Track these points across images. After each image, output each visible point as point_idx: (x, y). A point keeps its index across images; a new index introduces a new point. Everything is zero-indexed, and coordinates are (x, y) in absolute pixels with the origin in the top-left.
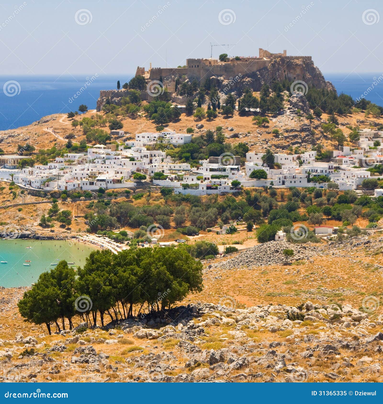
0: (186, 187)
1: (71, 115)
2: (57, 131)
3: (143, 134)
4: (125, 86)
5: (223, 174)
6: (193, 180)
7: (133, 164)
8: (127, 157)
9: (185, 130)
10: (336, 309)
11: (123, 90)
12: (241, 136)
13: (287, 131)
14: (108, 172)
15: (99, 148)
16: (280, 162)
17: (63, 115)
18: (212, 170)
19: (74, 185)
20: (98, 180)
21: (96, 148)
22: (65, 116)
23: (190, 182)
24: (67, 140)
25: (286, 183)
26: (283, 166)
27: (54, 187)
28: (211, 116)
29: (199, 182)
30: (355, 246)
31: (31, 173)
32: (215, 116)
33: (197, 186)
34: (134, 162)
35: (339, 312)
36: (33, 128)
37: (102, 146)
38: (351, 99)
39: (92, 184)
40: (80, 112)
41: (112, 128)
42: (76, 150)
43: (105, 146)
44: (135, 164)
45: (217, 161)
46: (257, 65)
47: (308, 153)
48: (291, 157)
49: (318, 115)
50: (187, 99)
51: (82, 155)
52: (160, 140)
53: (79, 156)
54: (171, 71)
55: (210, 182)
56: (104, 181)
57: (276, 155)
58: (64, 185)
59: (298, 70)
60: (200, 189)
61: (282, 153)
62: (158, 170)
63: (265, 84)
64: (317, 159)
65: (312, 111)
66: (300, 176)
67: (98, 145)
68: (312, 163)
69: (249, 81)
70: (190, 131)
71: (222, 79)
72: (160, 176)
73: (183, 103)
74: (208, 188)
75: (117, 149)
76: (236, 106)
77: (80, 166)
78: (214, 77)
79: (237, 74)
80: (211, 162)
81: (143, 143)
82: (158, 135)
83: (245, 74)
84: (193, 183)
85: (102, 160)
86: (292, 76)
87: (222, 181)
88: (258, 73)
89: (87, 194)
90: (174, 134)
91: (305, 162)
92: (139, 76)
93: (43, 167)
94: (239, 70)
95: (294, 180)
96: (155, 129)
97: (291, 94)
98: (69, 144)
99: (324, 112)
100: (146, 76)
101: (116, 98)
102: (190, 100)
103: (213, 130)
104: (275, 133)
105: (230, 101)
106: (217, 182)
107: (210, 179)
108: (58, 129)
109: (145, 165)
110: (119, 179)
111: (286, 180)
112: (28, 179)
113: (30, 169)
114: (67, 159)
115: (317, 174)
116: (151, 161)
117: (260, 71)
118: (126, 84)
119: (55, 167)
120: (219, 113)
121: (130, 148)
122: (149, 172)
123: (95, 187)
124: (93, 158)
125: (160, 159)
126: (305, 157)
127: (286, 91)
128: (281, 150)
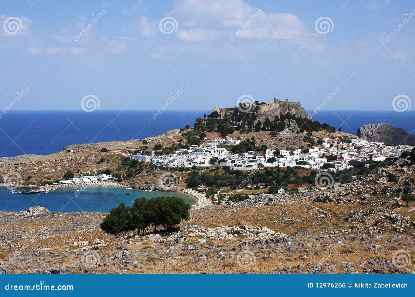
0: (236, 166)
1: (182, 130)
2: (175, 138)
3: (216, 140)
4: (208, 116)
5: (255, 160)
6: (239, 162)
8: (208, 151)
9: (237, 138)
10: (258, 229)
11: (207, 118)
12: (264, 141)
13: (286, 139)
14: (198, 158)
15: (194, 146)
16: (283, 154)
17: (178, 130)
18: (249, 158)
19: (181, 165)
20: (193, 162)
21: (193, 146)
22: (179, 131)
23: (238, 164)
24: (179, 143)
25: (285, 165)
26: (284, 156)
27: (172, 165)
28: (249, 131)
29: (242, 164)
30: (305, 196)
31: (161, 158)
32: (251, 131)
33: (241, 166)
34: (211, 154)
35: (260, 230)
36: (163, 136)
37: (196, 145)
38: (319, 123)
39: (190, 164)
40: (186, 129)
41: (201, 137)
42: (183, 147)
45: (251, 154)
46: (272, 107)
47: (297, 150)
48: (288, 152)
49: (302, 131)
50: (238, 123)
51: (186, 150)
52: (224, 143)
53: (185, 150)
54: (231, 109)
55: (248, 164)
56: (196, 162)
57: (280, 151)
58: (176, 164)
59: (293, 109)
60: (243, 167)
61: (284, 150)
62: (223, 157)
63: (277, 116)
64: (301, 153)
65: (299, 129)
66: (292, 161)
67: (194, 145)
68: (299, 155)
69: (269, 114)
70: (239, 139)
71: (255, 113)
72: (224, 161)
73: (236, 124)
74: (247, 167)
75: (203, 147)
76: (262, 126)
77: (185, 155)
78: (251, 112)
79: (263, 111)
80: (249, 154)
81: (216, 144)
82: (223, 140)
83: (266, 111)
84: (240, 164)
85: (195, 152)
86: (290, 112)
87: (254, 163)
88: (273, 110)
89: (187, 169)
90: (232, 140)
91: (296, 154)
92: (215, 111)
93: (167, 156)
94: (264, 109)
95: (289, 163)
96: (222, 138)
97: (290, 121)
98: (180, 144)
99: (305, 129)
100: (219, 111)
101: (203, 122)
102: (239, 123)
103: (250, 138)
104: (281, 140)
105: (259, 124)
106: (251, 163)
107: (248, 162)
108: (175, 137)
109: (216, 155)
110: (204, 161)
111: (286, 163)
112: (159, 161)
113: (161, 156)
114: (179, 152)
115: (301, 160)
116: (219, 153)
117: (274, 109)
118: (208, 115)
119: (173, 156)
120: (254, 129)
121: (209, 147)
122: (218, 158)
123: (191, 166)
124: (191, 151)
125: (224, 152)
126: (295, 152)
127: (287, 120)
128: (283, 148)
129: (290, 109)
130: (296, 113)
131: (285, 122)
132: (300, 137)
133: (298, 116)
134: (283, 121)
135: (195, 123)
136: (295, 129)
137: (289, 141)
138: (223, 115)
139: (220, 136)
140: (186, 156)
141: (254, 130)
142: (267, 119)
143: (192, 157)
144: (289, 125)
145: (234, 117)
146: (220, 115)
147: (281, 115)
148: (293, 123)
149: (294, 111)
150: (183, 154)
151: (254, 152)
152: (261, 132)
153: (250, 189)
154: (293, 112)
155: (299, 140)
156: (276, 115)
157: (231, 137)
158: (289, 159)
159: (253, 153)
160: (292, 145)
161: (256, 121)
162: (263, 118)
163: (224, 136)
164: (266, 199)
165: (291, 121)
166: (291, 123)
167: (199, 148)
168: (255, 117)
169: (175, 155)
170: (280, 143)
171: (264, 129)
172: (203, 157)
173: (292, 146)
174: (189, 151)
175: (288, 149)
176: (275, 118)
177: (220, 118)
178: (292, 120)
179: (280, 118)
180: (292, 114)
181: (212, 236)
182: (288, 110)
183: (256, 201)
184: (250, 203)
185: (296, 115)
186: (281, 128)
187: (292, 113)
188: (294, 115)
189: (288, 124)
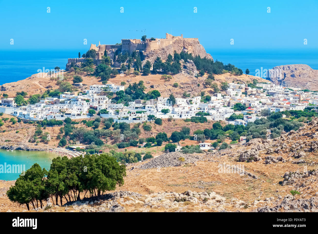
2: (41, 83)
3: (94, 86)
4: (84, 56)
5: (144, 110)
6: (125, 114)
7: (88, 104)
8: (85, 100)
9: (120, 83)
10: (205, 195)
11: (82, 58)
12: (155, 87)
13: (182, 84)
14: (72, 109)
15: (66, 94)
16: (178, 103)
18: (137, 108)
19: (51, 117)
20: (66, 114)
21: (65, 94)
22: (46, 74)
23: (122, 116)
24: (47, 89)
25: (182, 116)
26: (180, 106)
27: (39, 118)
28: (136, 74)
29: (129, 115)
30: (222, 155)
31: (25, 109)
32: (138, 75)
33: (127, 118)
34: (88, 103)
35: (207, 196)
36: (25, 81)
37: (69, 93)
38: (222, 64)
39: (62, 116)
41: (74, 82)
43: (71, 93)
44: (89, 104)
45: (139, 102)
46: (164, 43)
47: (196, 98)
48: (185, 100)
49: (202, 74)
50: (122, 64)
51: (57, 98)
52: (105, 89)
53: (55, 99)
54: (113, 47)
55: (136, 115)
56: (70, 114)
57: (176, 99)
58: (45, 117)
59: (190, 46)
60: (129, 119)
61: (179, 97)
62: (103, 108)
63: (170, 55)
64: (201, 101)
65: (198, 72)
66: (190, 112)
67: (66, 93)
68: (198, 104)
69: (160, 53)
70: (123, 84)
71: (143, 52)
72: (105, 112)
73: (119, 66)
74: (134, 119)
75: (78, 95)
76: (152, 69)
77: (55, 105)
78: (138, 51)
79: (152, 49)
80: (137, 103)
81: (94, 91)
82: (104, 86)
83: (157, 49)
84: (125, 116)
85: (69, 101)
86: (186, 50)
87: (143, 115)
88: (165, 48)
89: (59, 123)
90: (113, 85)
91: (194, 103)
92: (92, 49)
93: (32, 106)
94: (154, 46)
95: (187, 114)
96: (101, 83)
97: (186, 61)
98: (48, 92)
99: (206, 72)
100: (97, 49)
101: (78, 63)
102: (123, 65)
103: (137, 83)
104: (175, 86)
105: (148, 65)
106: (140, 115)
107: (135, 113)
108: (42, 82)
109: (95, 104)
110: (80, 113)
111: (182, 114)
112: (23, 113)
113: (24, 107)
114: (47, 101)
115: (201, 111)
116: (99, 102)
117: (166, 47)
118: (84, 55)
119: (40, 106)
120: (141, 72)
121: (86, 94)
122: (98, 109)
123: (64, 119)
124: (63, 100)
125: (105, 101)
126: (194, 100)
127: (182, 60)
128: (179, 95)
129: (186, 47)
130: (193, 51)
131: (180, 62)
132: (199, 81)
133: (196, 55)
134: (178, 62)
135: (67, 65)
136: (193, 72)
137: (186, 86)
138: (102, 54)
139: (99, 81)
140: (56, 106)
141: (142, 74)
142: (158, 59)
143: (65, 107)
144: (185, 67)
145: (117, 57)
146: (98, 54)
147: (176, 55)
148: (191, 65)
149: (191, 49)
150: (52, 104)
151: (142, 101)
152: (150, 76)
153: (140, 147)
154: (190, 50)
155: (199, 85)
156: (168, 54)
157: (113, 82)
158: (187, 109)
159: (142, 102)
160: (190, 91)
161: (144, 62)
162: (153, 58)
163: (104, 80)
164: (175, 159)
165: (188, 62)
166: (188, 65)
167: (73, 96)
168: (143, 57)
169: (43, 105)
170: (177, 90)
171: (154, 72)
172: (79, 107)
173: (190, 92)
174: (61, 100)
175: (185, 96)
176: (167, 58)
177: (99, 58)
178: (188, 60)
179: (173, 57)
180: (189, 53)
181: (153, 205)
182: (183, 48)
183: (164, 162)
184: (156, 164)
185: (194, 54)
186: (176, 70)
187: (188, 52)
188: (191, 54)
189: (184, 66)
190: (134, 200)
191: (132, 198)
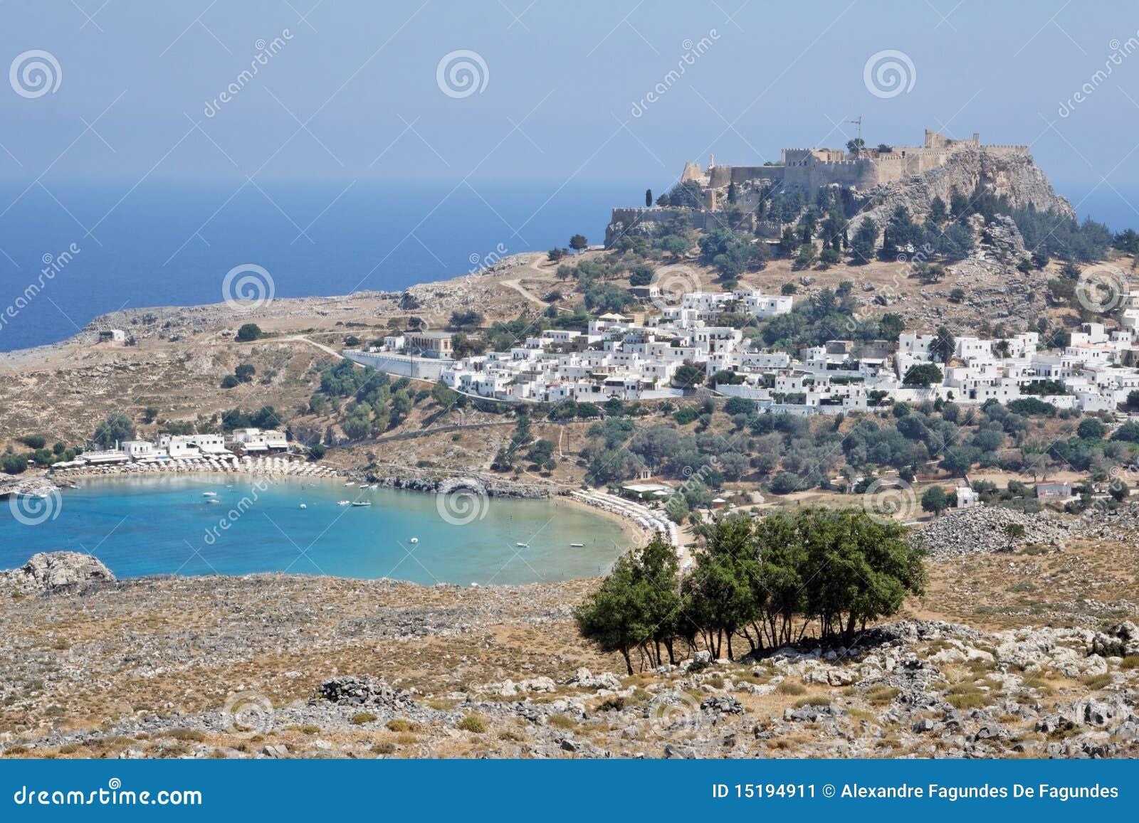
0: (779, 398)
1: (554, 256)
2: (529, 286)
3: (696, 296)
4: (661, 201)
5: (855, 374)
6: (793, 385)
7: (676, 353)
8: (665, 339)
9: (779, 288)
11: (658, 207)
12: (889, 302)
13: (979, 292)
14: (627, 368)
15: (609, 320)
16: (965, 354)
17: (538, 254)
18: (832, 367)
19: (562, 393)
20: (608, 384)
21: (605, 320)
22: (544, 256)
23: (787, 390)
24: (547, 305)
25: (977, 395)
26: (971, 362)
27: (524, 393)
28: (829, 259)
29: (806, 390)
31: (478, 367)
32: (835, 261)
33: (801, 399)
34: (678, 350)
36: (480, 280)
37: (618, 317)
38: (1104, 230)
39: (596, 390)
40: (571, 250)
41: (634, 282)
42: (567, 324)
43: (623, 318)
44: (682, 353)
45: (839, 350)
46: (921, 163)
47: (1021, 337)
48: (987, 344)
49: (1041, 263)
50: (783, 227)
51: (578, 334)
52: (731, 306)
53: (573, 335)
54: (753, 172)
55: (828, 390)
56: (621, 384)
57: (957, 340)
58: (542, 391)
59: (1002, 173)
60: (809, 403)
61: (970, 335)
62: (725, 365)
63: (938, 199)
64: (1039, 349)
65: (1029, 255)
66: (1004, 381)
67: (609, 316)
68: (1029, 357)
69: (907, 194)
70: (788, 290)
71: (853, 188)
72: (729, 377)
73: (774, 234)
74: (824, 402)
75: (646, 324)
76: (880, 242)
77: (574, 354)
78: (837, 185)
79: (882, 180)
80: (831, 351)
81: (697, 313)
82: (727, 296)
83: (895, 179)
84: (795, 391)
85: (616, 345)
86: (989, 186)
87: (852, 388)
88: (923, 177)
89: (587, 411)
90: (756, 294)
91: (1016, 355)
92: (689, 180)
93: (502, 357)
94: (887, 172)
95: (993, 389)
96: (719, 286)
97: (989, 220)
98: (551, 313)
99: (1053, 256)
100: (703, 180)
101: (643, 224)
102: (789, 229)
103: (834, 288)
104: (956, 297)
105: (867, 233)
106: (842, 389)
107: (828, 384)
108: (531, 282)
109: (701, 356)
110: (650, 381)
111: (978, 388)
112: (474, 379)
113: (477, 359)
114: (549, 341)
115: (1039, 379)
116: (712, 349)
117: (927, 174)
118: (663, 197)
119: (525, 357)
120: (847, 255)
121: (671, 321)
122: (709, 368)
123: (603, 397)
124: (599, 338)
125: (730, 344)
126: (1015, 344)
127: (978, 215)
128: (967, 329)
129: (990, 174)
130: (1013, 189)
131: (971, 223)
132: (1034, 283)
133: (1023, 203)
134: (964, 223)
135: (608, 230)
136: (1013, 253)
137: (990, 299)
138: (720, 195)
139: (716, 281)
140: (578, 359)
141: (849, 259)
142: (901, 212)
143: (605, 363)
144: (987, 239)
145: (768, 204)
146: (707, 196)
147: (957, 199)
148: (1005, 231)
149: (1005, 180)
150: (567, 352)
151: (850, 345)
152: (875, 265)
153: (842, 489)
154: (1002, 185)
155: (1030, 297)
156: (933, 196)
157: (758, 284)
158: (992, 374)
159: (848, 349)
160: (1003, 316)
161: (856, 223)
162: (882, 208)
163: (727, 279)
164: (994, 528)
165: (999, 223)
166: (997, 231)
167: (631, 326)
168: (850, 206)
169: (534, 353)
170: (962, 310)
171: (888, 254)
172: (649, 361)
173: (1003, 320)
174: (592, 339)
175: (984, 333)
176: (930, 210)
177: (710, 206)
178: (999, 216)
179: (949, 207)
180: (998, 193)
182: (978, 178)
183: (957, 538)
184: (933, 544)
185: (1013, 198)
186: (958, 250)
187: (995, 189)
188: (1004, 197)
189: (984, 234)
190: (962, 647)
191: (959, 643)
